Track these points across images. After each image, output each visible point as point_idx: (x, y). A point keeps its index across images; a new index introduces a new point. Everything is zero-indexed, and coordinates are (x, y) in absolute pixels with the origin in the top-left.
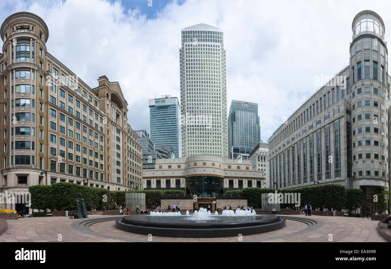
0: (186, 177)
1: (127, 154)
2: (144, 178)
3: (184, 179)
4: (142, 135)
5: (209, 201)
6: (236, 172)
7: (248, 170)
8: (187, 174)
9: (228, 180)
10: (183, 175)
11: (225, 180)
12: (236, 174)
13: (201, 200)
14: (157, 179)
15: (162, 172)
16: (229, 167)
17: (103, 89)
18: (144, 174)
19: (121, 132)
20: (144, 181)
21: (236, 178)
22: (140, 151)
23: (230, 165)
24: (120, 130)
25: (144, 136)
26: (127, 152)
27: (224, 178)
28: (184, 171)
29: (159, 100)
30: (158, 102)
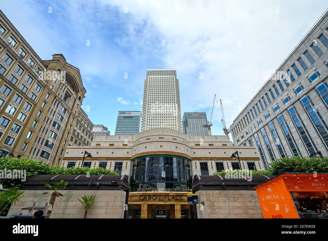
0: (132, 158)
1: (69, 138)
2: (65, 159)
3: (129, 162)
5: (169, 200)
6: (210, 151)
7: (229, 147)
8: (134, 153)
9: (198, 163)
10: (128, 157)
11: (193, 162)
12: (210, 153)
13: (154, 198)
14: (86, 161)
17: (56, 64)
18: (67, 153)
19: (67, 111)
20: (64, 164)
21: (211, 159)
23: (198, 143)
24: (67, 109)
26: (70, 135)
27: (192, 160)
28: (129, 150)
29: (125, 112)
30: (124, 113)
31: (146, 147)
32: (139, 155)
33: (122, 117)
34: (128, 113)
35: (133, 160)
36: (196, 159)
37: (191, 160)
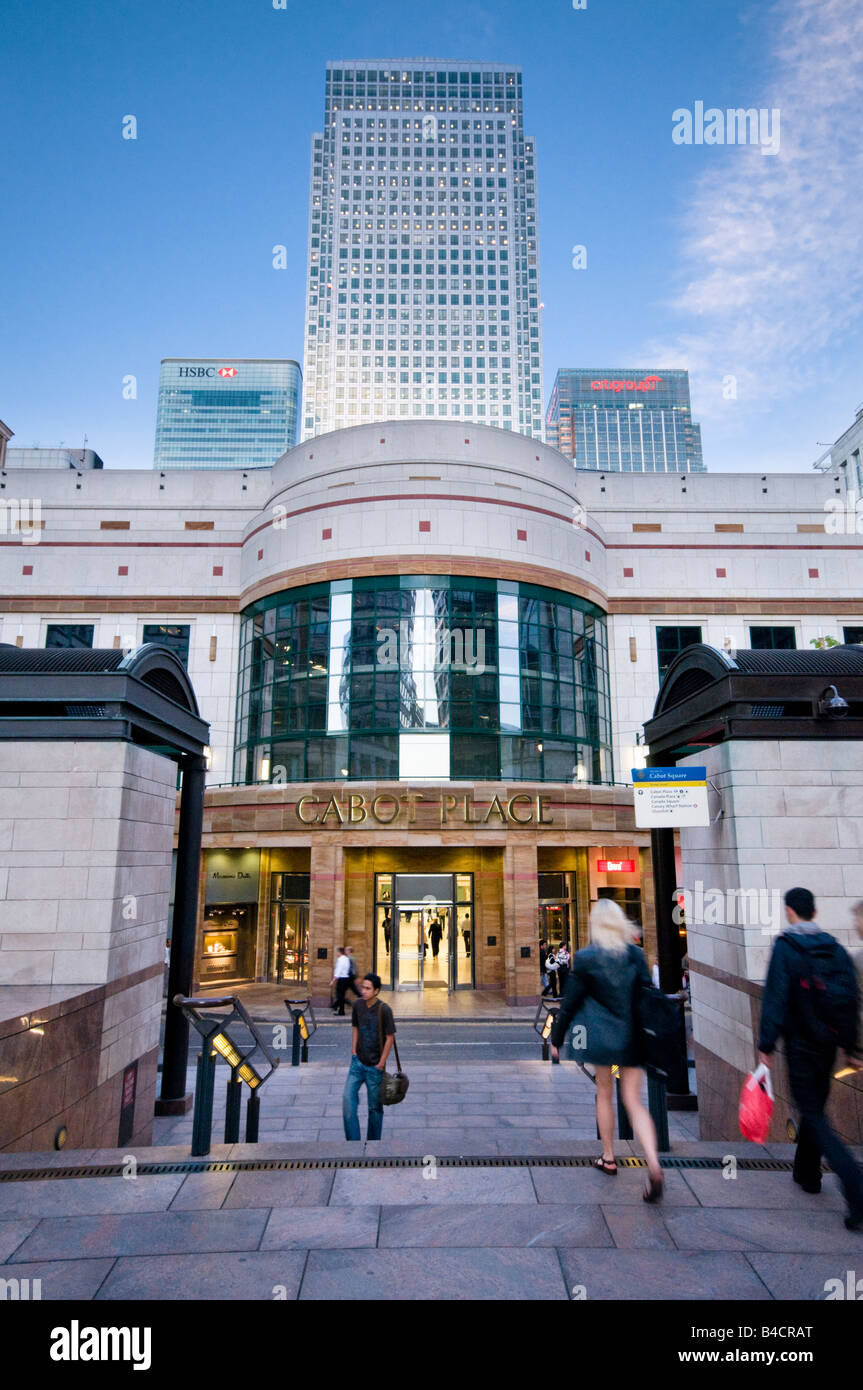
0: (245, 602)
3: (229, 625)
9: (646, 629)
27: (612, 614)
28: (227, 558)
29: (205, 365)
30: (203, 373)
31: (327, 534)
32: (284, 584)
33: (189, 396)
34: (220, 373)
35: (251, 612)
36: (634, 606)
37: (605, 614)
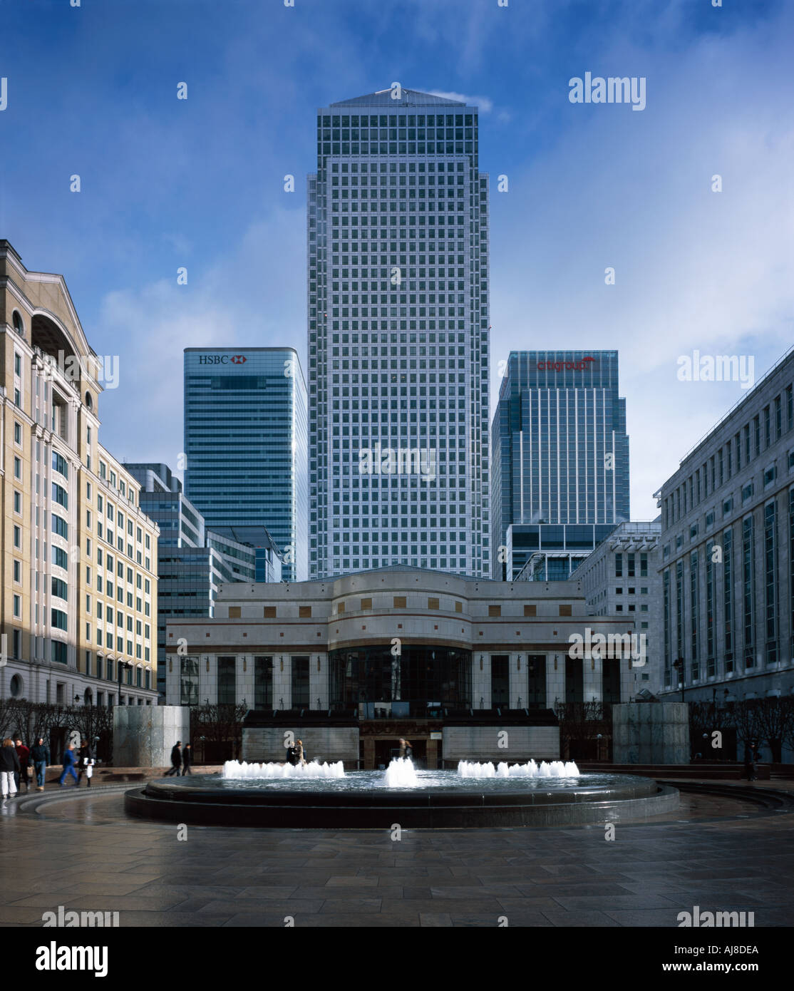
4: (155, 481)
5: (415, 734)
6: (518, 627)
7: (567, 619)
8: (336, 639)
10: (320, 643)
11: (477, 657)
12: (518, 633)
13: (388, 729)
14: (222, 655)
15: (238, 631)
16: (495, 610)
21: (519, 647)
22: (148, 547)
23: (498, 603)
25: (159, 485)
27: (474, 651)
28: (322, 629)
29: (220, 354)
30: (219, 360)
31: (364, 627)
33: (208, 382)
34: (233, 360)
35: (334, 653)
36: (483, 647)
